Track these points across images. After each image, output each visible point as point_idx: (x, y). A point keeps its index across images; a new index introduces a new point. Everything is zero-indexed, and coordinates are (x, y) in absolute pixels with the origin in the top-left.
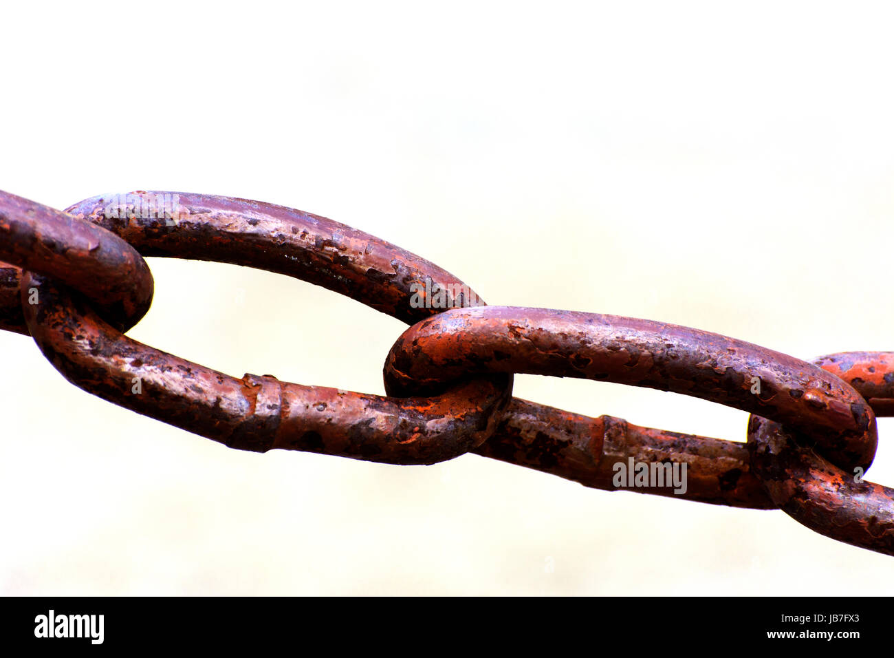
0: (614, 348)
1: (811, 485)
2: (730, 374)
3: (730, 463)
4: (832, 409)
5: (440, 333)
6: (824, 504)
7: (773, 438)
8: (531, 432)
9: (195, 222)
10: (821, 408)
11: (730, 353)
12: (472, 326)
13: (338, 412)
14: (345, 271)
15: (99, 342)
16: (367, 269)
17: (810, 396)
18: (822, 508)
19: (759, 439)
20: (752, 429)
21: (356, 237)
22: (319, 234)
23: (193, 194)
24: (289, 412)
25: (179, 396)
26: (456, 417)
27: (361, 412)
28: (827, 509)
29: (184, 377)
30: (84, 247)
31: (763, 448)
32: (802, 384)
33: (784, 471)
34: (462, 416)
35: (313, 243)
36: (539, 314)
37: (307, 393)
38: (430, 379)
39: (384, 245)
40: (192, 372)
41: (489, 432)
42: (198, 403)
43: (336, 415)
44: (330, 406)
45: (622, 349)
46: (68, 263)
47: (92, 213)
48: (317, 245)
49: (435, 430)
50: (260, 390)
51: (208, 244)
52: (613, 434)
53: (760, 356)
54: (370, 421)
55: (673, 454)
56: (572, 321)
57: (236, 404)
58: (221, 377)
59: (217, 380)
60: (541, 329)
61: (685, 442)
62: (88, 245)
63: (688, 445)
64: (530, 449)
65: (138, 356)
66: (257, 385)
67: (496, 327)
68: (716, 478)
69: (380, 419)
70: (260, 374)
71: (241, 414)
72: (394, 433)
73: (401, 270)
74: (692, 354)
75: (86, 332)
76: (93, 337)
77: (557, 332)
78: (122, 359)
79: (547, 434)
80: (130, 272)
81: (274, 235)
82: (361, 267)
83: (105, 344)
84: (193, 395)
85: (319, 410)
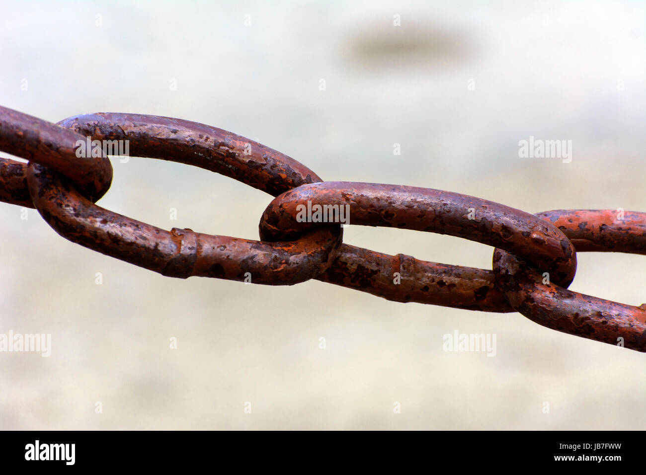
0: (410, 207)
1: (536, 294)
2: (484, 222)
3: (481, 283)
4: (549, 244)
5: (297, 199)
6: (544, 306)
7: (511, 264)
8: (354, 265)
9: (138, 132)
10: (542, 243)
11: (484, 209)
12: (318, 194)
13: (233, 252)
14: (233, 162)
15: (80, 209)
16: (247, 161)
17: (535, 236)
18: (543, 308)
19: (501, 265)
20: (496, 259)
21: (240, 140)
22: (216, 139)
23: (135, 114)
24: (202, 252)
25: (131, 242)
26: (309, 254)
27: (248, 251)
28: (547, 309)
29: (135, 230)
30: (70, 146)
31: (504, 271)
32: (530, 228)
33: (518, 285)
34: (312, 253)
35: (213, 144)
36: (361, 186)
37: (213, 240)
38: (291, 230)
39: (258, 145)
40: (139, 226)
41: (329, 264)
42: (144, 247)
43: (232, 253)
44: (228, 248)
45: (415, 207)
46: (60, 157)
47: (72, 127)
48: (215, 146)
49: (295, 262)
50: (183, 237)
51: (146, 146)
52: (406, 265)
53: (503, 211)
54: (253, 257)
55: (444, 277)
56: (383, 190)
57: (168, 247)
58: (158, 230)
59: (155, 232)
60: (362, 195)
61: (452, 270)
62: (72, 145)
63: (454, 272)
64: (353, 276)
65: (104, 217)
66: (181, 235)
67: (333, 194)
68: (473, 292)
69: (261, 256)
70: (182, 228)
71: (172, 253)
72: (269, 264)
73: (270, 161)
74: (460, 209)
75: (71, 202)
76: (75, 205)
77: (373, 197)
78: (94, 219)
79: (364, 266)
80: (99, 163)
81: (187, 139)
82: (244, 159)
83: (83, 210)
84: (140, 242)
85: (221, 250)
